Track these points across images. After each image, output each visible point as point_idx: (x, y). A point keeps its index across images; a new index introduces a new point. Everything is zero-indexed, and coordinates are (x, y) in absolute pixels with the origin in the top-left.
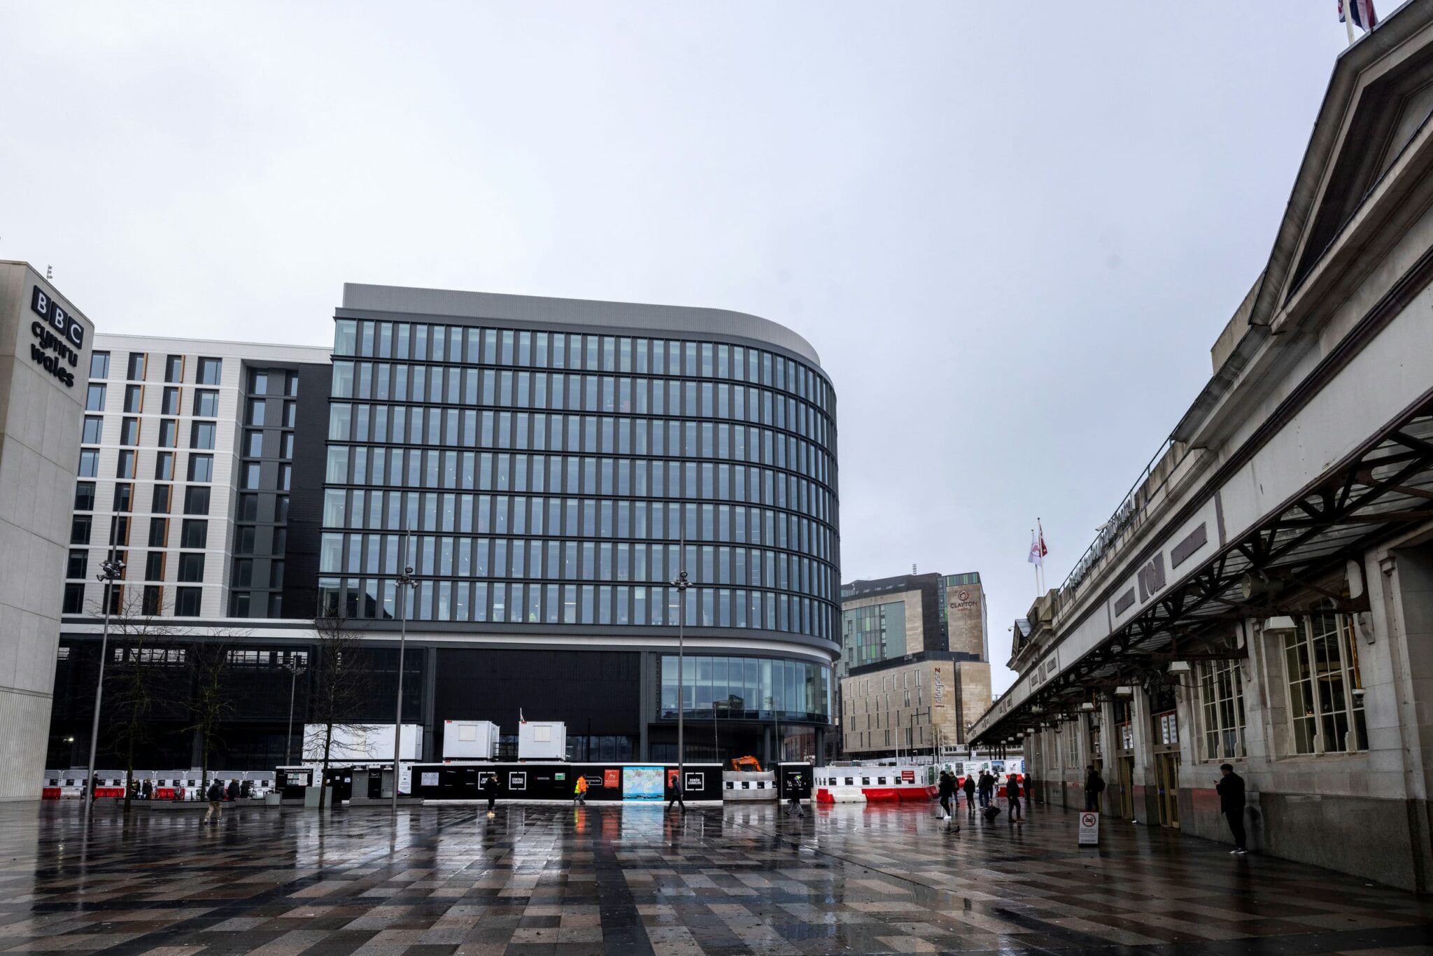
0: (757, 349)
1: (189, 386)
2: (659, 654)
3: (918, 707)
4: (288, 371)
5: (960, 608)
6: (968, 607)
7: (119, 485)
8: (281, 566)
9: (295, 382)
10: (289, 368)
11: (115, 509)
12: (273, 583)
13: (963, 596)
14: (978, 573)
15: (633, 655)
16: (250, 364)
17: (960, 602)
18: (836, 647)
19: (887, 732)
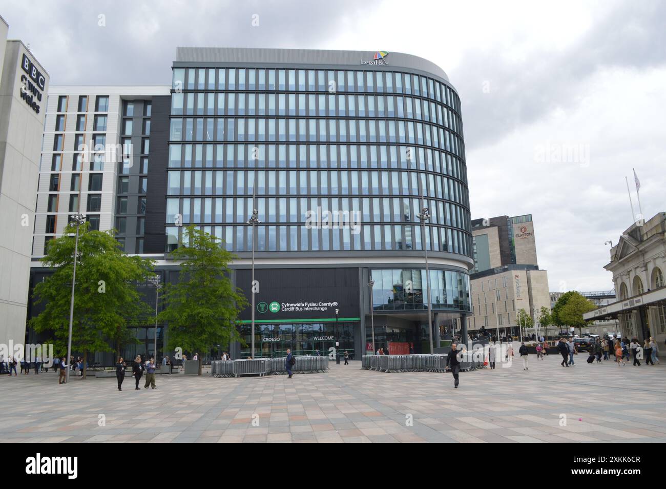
0: (409, 74)
1: (91, 113)
2: (369, 269)
3: (506, 300)
4: (145, 101)
5: (522, 237)
6: (526, 236)
7: (52, 175)
8: (143, 220)
9: (149, 107)
10: (146, 99)
11: (51, 190)
12: (138, 232)
13: (523, 230)
14: (531, 215)
15: (355, 269)
16: (123, 98)
17: (521, 233)
18: (472, 261)
19: (486, 317)
